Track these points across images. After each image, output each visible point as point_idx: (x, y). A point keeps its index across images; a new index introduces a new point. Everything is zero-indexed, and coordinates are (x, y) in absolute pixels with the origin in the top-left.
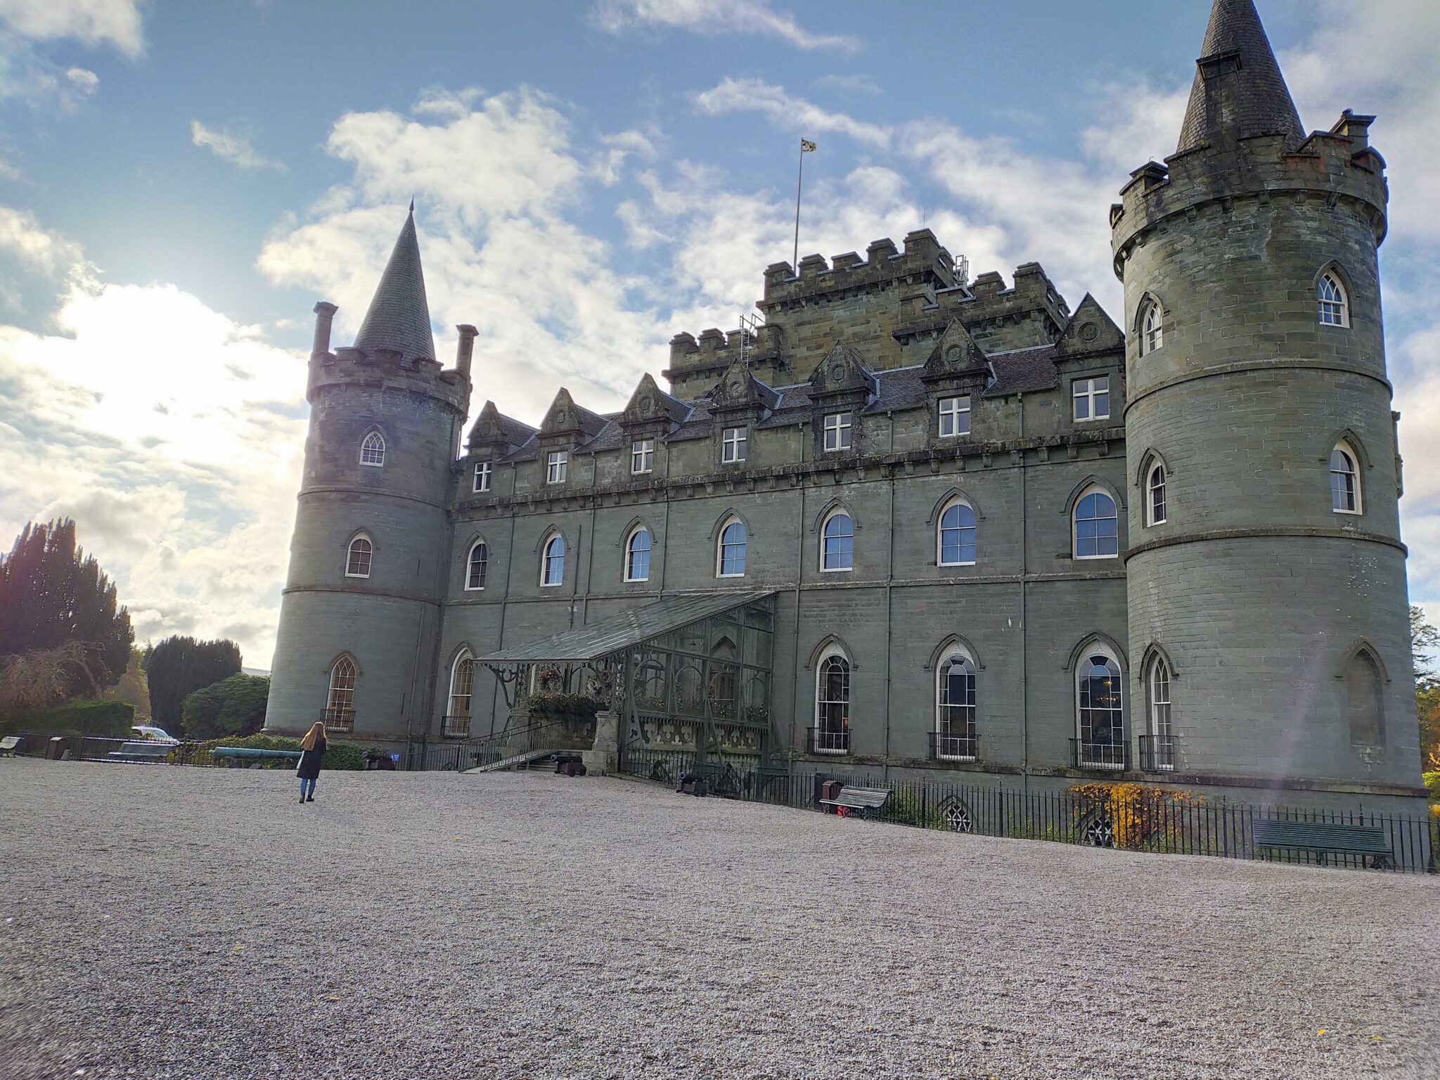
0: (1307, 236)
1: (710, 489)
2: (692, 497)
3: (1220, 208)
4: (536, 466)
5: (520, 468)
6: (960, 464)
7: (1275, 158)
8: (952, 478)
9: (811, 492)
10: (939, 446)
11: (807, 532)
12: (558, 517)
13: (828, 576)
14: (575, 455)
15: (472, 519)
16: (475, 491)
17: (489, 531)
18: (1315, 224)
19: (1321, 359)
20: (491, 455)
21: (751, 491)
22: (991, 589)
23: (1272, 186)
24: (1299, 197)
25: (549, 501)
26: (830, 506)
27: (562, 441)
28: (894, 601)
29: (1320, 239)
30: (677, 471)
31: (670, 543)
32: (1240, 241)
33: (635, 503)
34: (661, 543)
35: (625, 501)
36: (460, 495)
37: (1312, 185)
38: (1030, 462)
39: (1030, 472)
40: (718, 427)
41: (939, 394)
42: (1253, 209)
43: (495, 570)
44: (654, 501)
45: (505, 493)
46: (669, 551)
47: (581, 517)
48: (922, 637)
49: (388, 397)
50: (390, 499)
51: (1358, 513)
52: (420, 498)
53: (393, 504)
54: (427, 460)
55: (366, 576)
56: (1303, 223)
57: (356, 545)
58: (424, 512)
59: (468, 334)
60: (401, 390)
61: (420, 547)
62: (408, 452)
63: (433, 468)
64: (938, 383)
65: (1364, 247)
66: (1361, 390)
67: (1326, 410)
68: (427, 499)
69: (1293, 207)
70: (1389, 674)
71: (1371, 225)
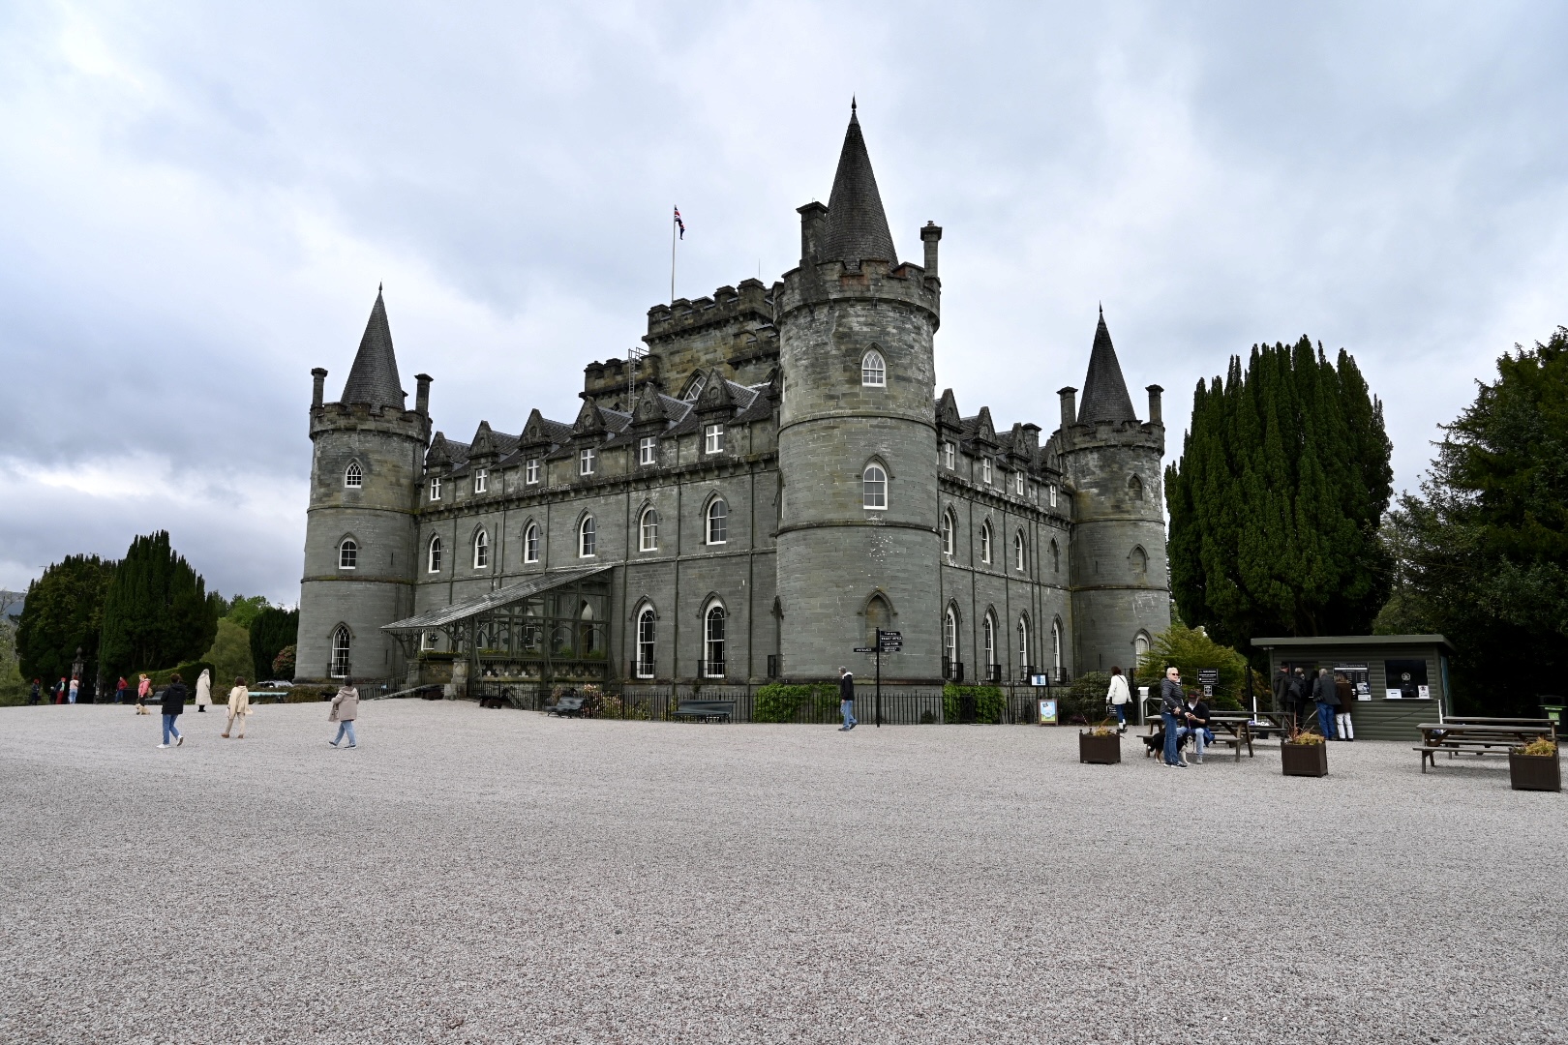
0: (856, 328)
1: (572, 495)
2: (563, 500)
3: (807, 310)
4: (468, 480)
5: (458, 482)
6: (716, 473)
7: (835, 277)
8: (713, 483)
9: (633, 495)
10: (705, 459)
11: (631, 524)
12: (483, 518)
13: (644, 555)
14: (492, 472)
15: (430, 521)
16: (432, 499)
17: (442, 528)
18: (862, 319)
19: (862, 410)
20: (441, 472)
21: (598, 495)
22: (734, 560)
23: (833, 296)
24: (852, 302)
25: (477, 506)
26: (644, 504)
27: (483, 461)
28: (680, 570)
29: (865, 329)
30: (554, 482)
31: (551, 534)
32: (818, 332)
33: (529, 506)
34: (545, 534)
35: (523, 505)
36: (422, 503)
37: (857, 294)
38: (756, 470)
39: (756, 476)
40: (577, 448)
41: (705, 423)
42: (825, 310)
43: (446, 559)
44: (540, 504)
45: (449, 501)
46: (550, 540)
47: (496, 517)
48: (696, 595)
49: (362, 437)
50: (367, 511)
51: (885, 508)
52: (390, 508)
53: (370, 515)
54: (394, 480)
55: (353, 568)
56: (855, 319)
57: (345, 546)
58: (394, 518)
59: (424, 381)
60: (370, 431)
61: (392, 543)
62: (379, 475)
63: (400, 485)
64: (706, 414)
65: (901, 330)
66: (890, 428)
67: (862, 443)
68: (396, 509)
69: (849, 309)
70: (896, 610)
71: (912, 312)
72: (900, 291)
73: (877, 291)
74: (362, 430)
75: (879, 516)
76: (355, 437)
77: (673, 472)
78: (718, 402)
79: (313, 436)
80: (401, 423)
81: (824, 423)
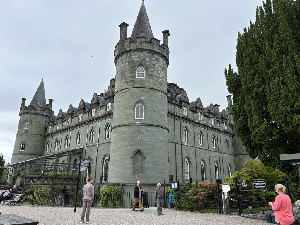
0: (135, 59)
1: (76, 127)
2: (74, 129)
4: (56, 125)
5: (54, 126)
6: (109, 116)
7: (128, 43)
8: (108, 120)
9: (89, 125)
10: (107, 113)
11: (89, 134)
12: (58, 136)
13: (91, 143)
14: (61, 122)
15: (48, 137)
16: (49, 131)
17: (50, 139)
19: (136, 86)
20: (51, 124)
21: (82, 126)
23: (128, 49)
24: (133, 51)
25: (57, 132)
27: (59, 120)
28: (98, 147)
29: (138, 59)
30: (73, 124)
31: (71, 139)
32: (123, 62)
35: (66, 131)
36: (46, 133)
37: (135, 48)
40: (79, 113)
41: (107, 102)
42: (125, 55)
44: (69, 130)
45: (52, 131)
46: (71, 141)
47: (61, 135)
48: (102, 155)
49: (30, 115)
50: (29, 135)
51: (143, 119)
52: (36, 134)
53: (30, 136)
54: (38, 126)
55: (24, 151)
56: (134, 56)
57: (23, 145)
58: (38, 137)
59: (51, 101)
60: (33, 113)
61: (36, 144)
62: (34, 125)
63: (40, 127)
64: (107, 100)
65: (150, 59)
66: (145, 91)
67: (135, 97)
68: (38, 134)
69: (132, 53)
70: (146, 156)
71: (155, 54)
72: (150, 46)
73: (141, 46)
74: (30, 113)
75: (140, 122)
76: (28, 115)
77: (98, 117)
78: (110, 95)
79: (20, 115)
80: (42, 111)
81: (123, 91)
